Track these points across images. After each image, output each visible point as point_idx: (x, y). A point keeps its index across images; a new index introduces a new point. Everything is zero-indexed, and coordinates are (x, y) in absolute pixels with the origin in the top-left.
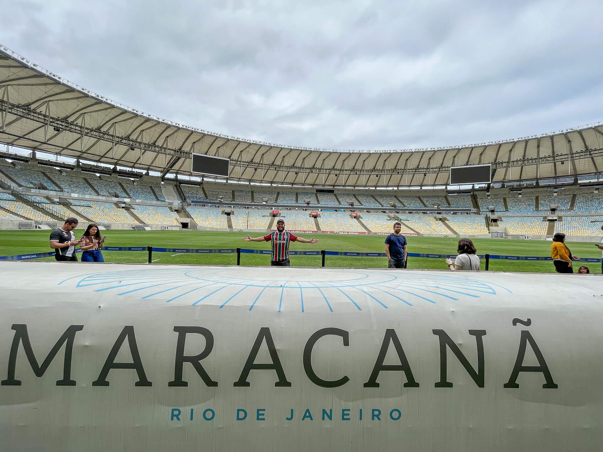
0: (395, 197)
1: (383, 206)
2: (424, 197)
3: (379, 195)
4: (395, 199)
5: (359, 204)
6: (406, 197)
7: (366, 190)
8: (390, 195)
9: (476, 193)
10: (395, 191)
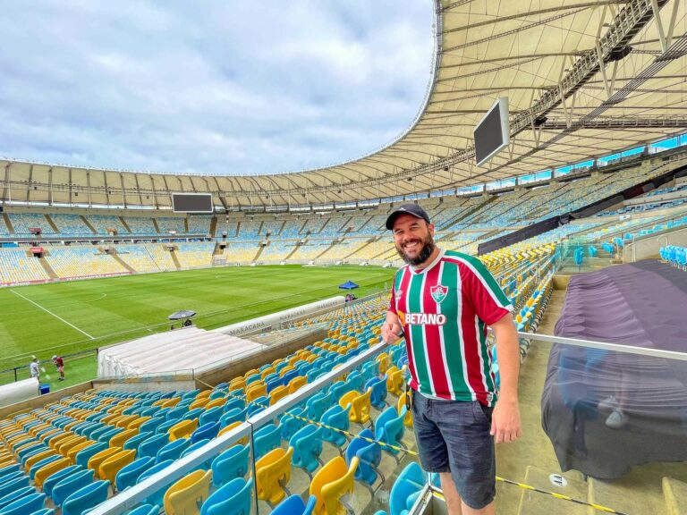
0: (121, 218)
1: (95, 232)
2: (160, 219)
3: (95, 216)
4: (119, 221)
5: (52, 231)
6: (137, 219)
7: (72, 209)
8: (113, 217)
9: (216, 216)
10: (121, 211)
